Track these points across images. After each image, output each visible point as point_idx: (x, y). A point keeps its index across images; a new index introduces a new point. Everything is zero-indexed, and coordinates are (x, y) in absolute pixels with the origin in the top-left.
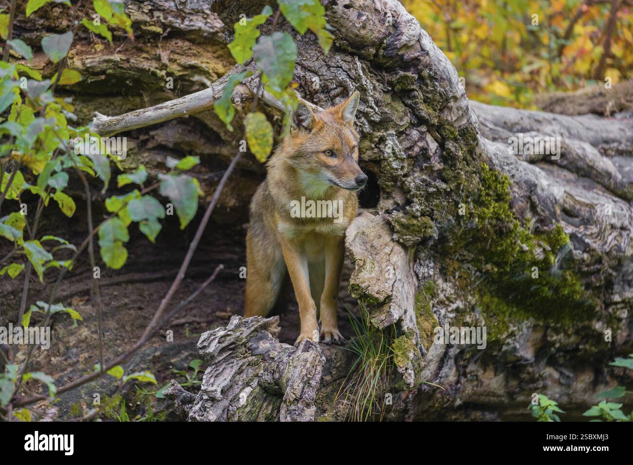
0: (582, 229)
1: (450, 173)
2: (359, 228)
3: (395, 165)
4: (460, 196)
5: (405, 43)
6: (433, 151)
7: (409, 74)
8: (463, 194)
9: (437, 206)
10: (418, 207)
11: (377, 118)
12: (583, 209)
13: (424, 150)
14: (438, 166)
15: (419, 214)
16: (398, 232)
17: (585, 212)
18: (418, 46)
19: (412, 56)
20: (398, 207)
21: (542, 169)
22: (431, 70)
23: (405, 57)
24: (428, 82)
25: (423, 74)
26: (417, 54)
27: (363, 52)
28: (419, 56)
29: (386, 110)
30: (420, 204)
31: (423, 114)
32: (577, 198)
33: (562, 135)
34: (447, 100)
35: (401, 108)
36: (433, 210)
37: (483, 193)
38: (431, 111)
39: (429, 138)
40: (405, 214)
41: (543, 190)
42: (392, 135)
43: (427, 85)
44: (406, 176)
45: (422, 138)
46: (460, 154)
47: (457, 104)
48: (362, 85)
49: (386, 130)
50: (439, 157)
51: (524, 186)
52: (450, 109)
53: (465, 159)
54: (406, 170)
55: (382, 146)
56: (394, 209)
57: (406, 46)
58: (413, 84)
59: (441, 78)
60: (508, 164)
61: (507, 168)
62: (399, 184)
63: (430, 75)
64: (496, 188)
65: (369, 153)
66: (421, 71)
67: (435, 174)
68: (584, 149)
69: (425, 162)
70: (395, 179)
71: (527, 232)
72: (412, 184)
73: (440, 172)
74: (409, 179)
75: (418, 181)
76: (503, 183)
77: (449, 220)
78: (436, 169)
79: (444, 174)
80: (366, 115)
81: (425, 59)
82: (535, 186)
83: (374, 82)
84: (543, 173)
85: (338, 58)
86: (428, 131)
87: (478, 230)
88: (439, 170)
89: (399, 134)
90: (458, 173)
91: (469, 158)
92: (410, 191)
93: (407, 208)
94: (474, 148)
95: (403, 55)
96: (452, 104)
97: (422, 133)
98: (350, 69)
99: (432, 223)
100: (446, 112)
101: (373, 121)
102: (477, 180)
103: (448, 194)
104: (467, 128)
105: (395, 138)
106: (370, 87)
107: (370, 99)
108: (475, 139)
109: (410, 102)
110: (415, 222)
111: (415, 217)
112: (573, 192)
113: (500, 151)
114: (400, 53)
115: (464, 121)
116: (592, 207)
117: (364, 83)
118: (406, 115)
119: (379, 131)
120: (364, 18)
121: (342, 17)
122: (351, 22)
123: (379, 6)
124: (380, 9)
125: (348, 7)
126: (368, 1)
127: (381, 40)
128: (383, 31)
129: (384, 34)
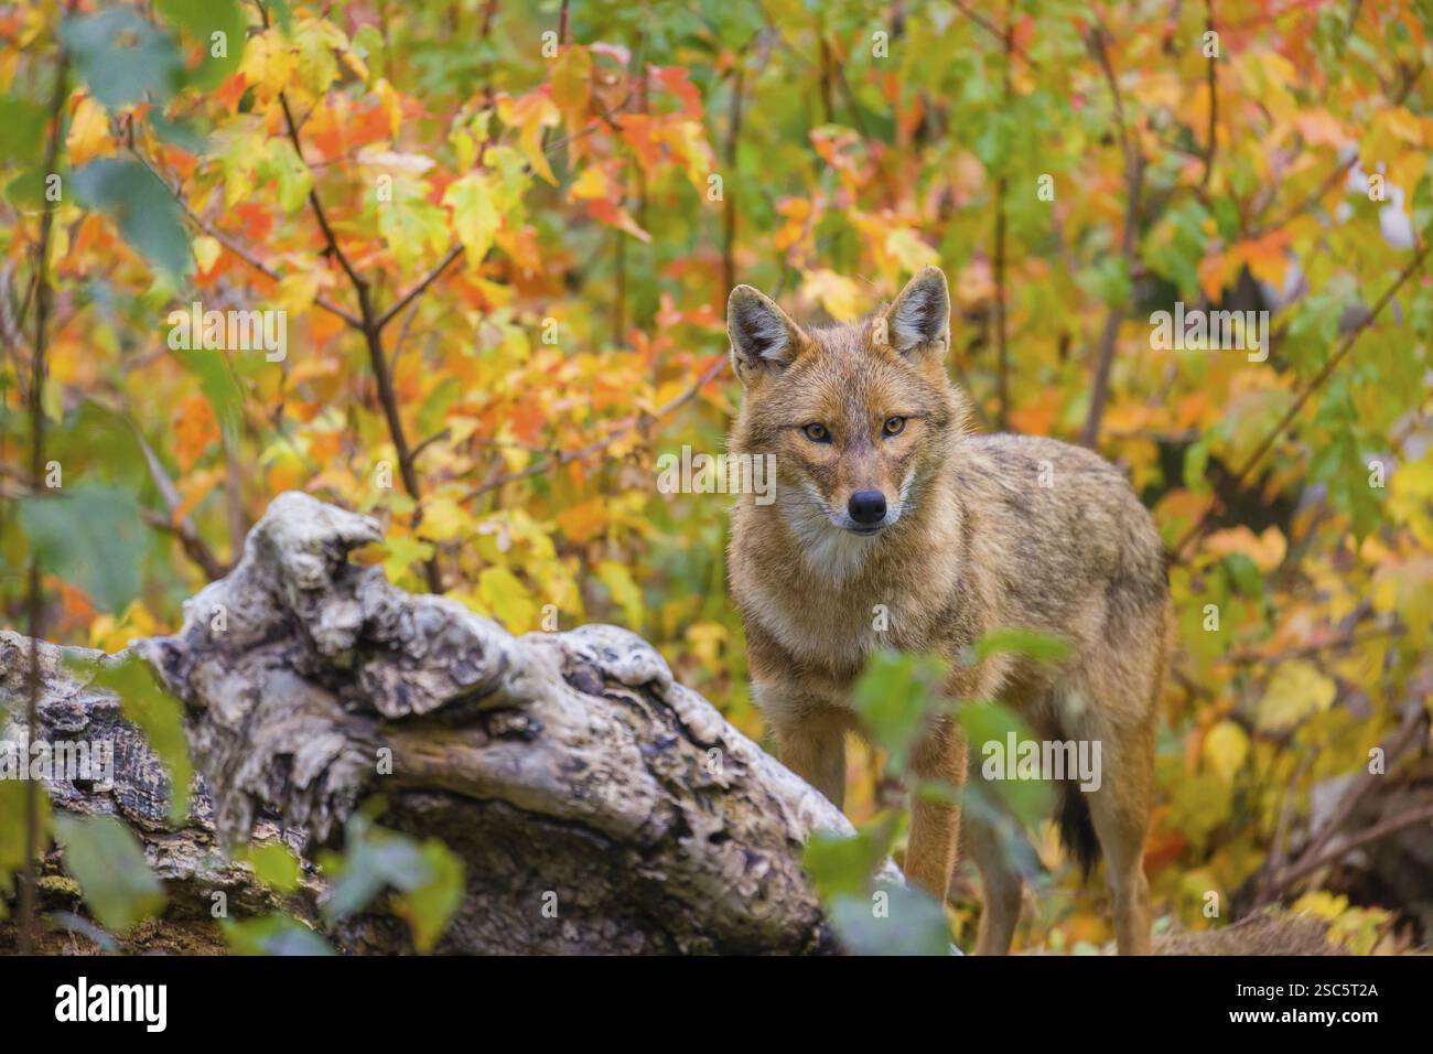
120: (762, 868)
121: (703, 870)
122: (726, 881)
123: (797, 829)
124: (799, 837)
125: (717, 838)
126: (768, 820)
127: (806, 930)
128: (813, 901)
129: (817, 910)
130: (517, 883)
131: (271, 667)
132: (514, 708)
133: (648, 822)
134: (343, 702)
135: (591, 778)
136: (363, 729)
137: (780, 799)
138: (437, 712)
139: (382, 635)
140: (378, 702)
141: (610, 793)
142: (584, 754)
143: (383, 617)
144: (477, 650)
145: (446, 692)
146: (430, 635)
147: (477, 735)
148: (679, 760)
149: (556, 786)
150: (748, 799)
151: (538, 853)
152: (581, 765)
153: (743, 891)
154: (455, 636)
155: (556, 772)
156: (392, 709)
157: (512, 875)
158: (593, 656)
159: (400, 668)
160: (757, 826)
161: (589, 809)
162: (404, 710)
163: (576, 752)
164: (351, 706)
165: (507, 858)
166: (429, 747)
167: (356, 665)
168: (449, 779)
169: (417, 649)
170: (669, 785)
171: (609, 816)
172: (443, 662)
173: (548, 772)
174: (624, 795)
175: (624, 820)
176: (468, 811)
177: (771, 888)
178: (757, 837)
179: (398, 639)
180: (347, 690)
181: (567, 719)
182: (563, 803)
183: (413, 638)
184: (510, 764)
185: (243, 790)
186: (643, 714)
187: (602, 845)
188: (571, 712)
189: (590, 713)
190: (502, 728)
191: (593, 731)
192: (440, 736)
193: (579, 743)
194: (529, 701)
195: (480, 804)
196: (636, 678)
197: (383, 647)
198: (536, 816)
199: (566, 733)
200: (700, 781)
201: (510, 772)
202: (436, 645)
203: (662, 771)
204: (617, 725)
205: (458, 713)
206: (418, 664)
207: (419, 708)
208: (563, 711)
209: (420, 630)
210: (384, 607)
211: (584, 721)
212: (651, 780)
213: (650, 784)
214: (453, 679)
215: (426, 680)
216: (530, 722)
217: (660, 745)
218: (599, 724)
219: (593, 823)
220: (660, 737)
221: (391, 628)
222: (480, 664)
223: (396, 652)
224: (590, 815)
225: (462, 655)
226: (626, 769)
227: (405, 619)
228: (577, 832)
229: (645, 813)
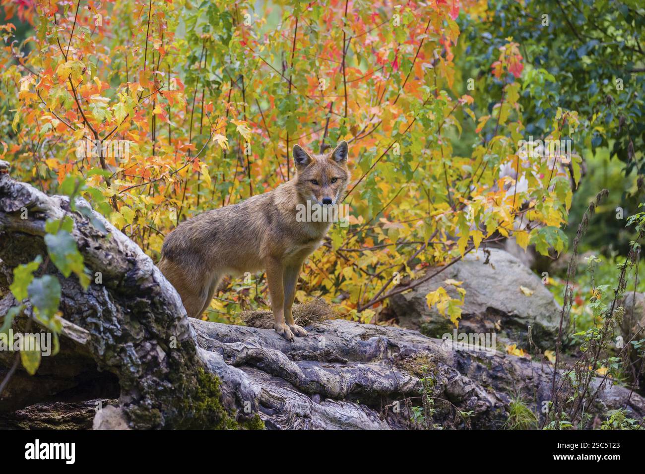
0: (274, 417)
1: (175, 376)
2: (103, 417)
3: (132, 369)
4: (182, 393)
5: (141, 276)
6: (162, 358)
7: (145, 300)
8: (185, 392)
9: (164, 401)
10: (149, 401)
11: (119, 334)
12: (275, 401)
13: (155, 358)
14: (165, 370)
15: (150, 407)
16: (134, 421)
17: (277, 404)
18: (151, 279)
19: (146, 286)
20: (135, 402)
21: (245, 370)
22: (160, 297)
23: (142, 287)
24: (159, 306)
25: (154, 300)
26: (150, 285)
27: (109, 283)
28: (152, 286)
29: (126, 327)
30: (151, 399)
31: (155, 330)
32: (271, 393)
33: (260, 344)
34: (173, 320)
35: (137, 326)
36: (161, 404)
37: (200, 391)
38: (160, 328)
39: (159, 349)
40: (139, 406)
41: (245, 388)
42: (130, 346)
43: (158, 309)
44: (141, 377)
45: (153, 348)
46: (182, 361)
47: (181, 323)
48: (108, 308)
49: (126, 342)
50: (167, 363)
51: (231, 385)
52: (175, 327)
53: (186, 365)
54: (140, 373)
55: (123, 355)
56: (131, 403)
57: (142, 279)
58: (147, 307)
59: (169, 303)
60: (219, 368)
61: (218, 371)
62: (135, 384)
63: (160, 300)
64: (209, 387)
65: (113, 360)
66: (153, 297)
67: (163, 376)
68: (277, 355)
69: (155, 367)
70: (132, 380)
71: (232, 420)
72: (145, 384)
73: (167, 375)
74: (143, 380)
75: (150, 382)
76: (215, 382)
77: (174, 412)
78: (164, 372)
79: (170, 376)
80: (111, 331)
81: (156, 289)
82: (240, 384)
83: (117, 306)
84: (246, 375)
86: (158, 344)
87: (195, 419)
88: (166, 373)
89: (136, 346)
90: (181, 376)
91: (189, 364)
92: (144, 389)
93: (141, 402)
94: (193, 357)
95: (140, 286)
96: (176, 323)
97: (153, 345)
98: (99, 296)
99: (160, 414)
100: (172, 329)
101: (116, 336)
102: (195, 380)
103: (172, 392)
104: (188, 341)
105: (133, 348)
106: (114, 309)
107: (114, 319)
108: (194, 350)
109: (144, 321)
110: (147, 413)
111: (147, 409)
112: (268, 389)
113: (213, 358)
114: (137, 284)
115: (186, 336)
116: (282, 400)
117: (110, 306)
118: (141, 331)
119: (120, 343)
120: (110, 257)
121: (93, 256)
122: (100, 260)
123: (121, 248)
124: (122, 250)
125: (98, 248)
126: (114, 245)
127: (123, 274)
128: (125, 267)
129: (125, 269)
132: (41, 211)
133: (77, 243)
137: (118, 240)
138: (19, 211)
139: (6, 191)
140: (5, 208)
143: (6, 186)
144: (29, 195)
145: (21, 206)
146: (18, 191)
147: (31, 218)
148: (88, 228)
150: (108, 240)
153: (105, 263)
154: (24, 192)
156: (8, 210)
159: (10, 200)
160: (110, 247)
162: (11, 210)
168: (24, 229)
169: (15, 195)
170: (85, 234)
172: (21, 198)
176: (30, 238)
177: (112, 262)
178: (109, 249)
179: (10, 192)
181: (57, 215)
183: (14, 192)
184: (40, 226)
186: (80, 216)
188: (58, 213)
190: (38, 217)
194: (46, 210)
195: (34, 236)
196: (80, 207)
197: (6, 194)
199: (54, 219)
200: (93, 234)
202: (20, 194)
203: (83, 230)
206: (15, 199)
207: (14, 210)
208: (56, 213)
209: (16, 190)
210: (7, 184)
211: (62, 216)
213: (78, 233)
214: (24, 203)
215: (17, 203)
216: (46, 215)
217: (83, 224)
221: (8, 189)
222: (30, 199)
223: (9, 195)
225: (26, 196)
227: (12, 187)
229: (77, 240)
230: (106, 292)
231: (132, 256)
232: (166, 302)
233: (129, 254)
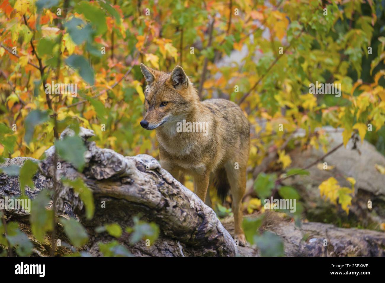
5: (210, 229)
7: (212, 250)
18: (216, 230)
19: (214, 237)
22: (224, 246)
23: (209, 239)
25: (219, 249)
26: (216, 236)
27: (182, 237)
28: (218, 237)
57: (210, 231)
63: (224, 250)
66: (218, 247)
81: (221, 239)
85: (166, 243)
95: (208, 237)
98: (175, 251)
114: (206, 236)
120: (185, 214)
121: (172, 215)
122: (177, 217)
124: (193, 206)
125: (175, 207)
126: (186, 202)
127: (195, 229)
128: (196, 221)
129: (197, 224)
130: (126, 219)
131: (68, 167)
132: (128, 176)
133: (159, 204)
134: (86, 176)
135: (146, 193)
136: (92, 182)
137: (188, 196)
138: (110, 178)
139: (96, 159)
140: (96, 176)
141: (150, 196)
142: (144, 187)
143: (97, 155)
144: (120, 163)
145: (112, 173)
146: (108, 159)
147: (119, 183)
148: (165, 188)
149: (138, 195)
150: (181, 197)
151: (131, 211)
152: (143, 190)
153: (181, 219)
154: (115, 160)
155: (138, 192)
156: (99, 177)
157: (125, 216)
158: (143, 162)
159: (101, 167)
160: (183, 203)
161: (145, 201)
162: (102, 178)
163: (142, 187)
164: (88, 177)
165: (124, 213)
166: (107, 186)
167: (90, 167)
168: (112, 194)
169: (105, 163)
170: (163, 194)
171: (150, 202)
172: (112, 166)
173: (136, 192)
174: (153, 197)
175: (153, 203)
176: (116, 201)
177: (187, 218)
178: (183, 206)
179: (100, 160)
180: (87, 173)
181: (139, 179)
182: (139, 199)
183: (104, 160)
184: (127, 190)
185: (61, 198)
186: (156, 177)
187: (148, 209)
188: (140, 177)
189: (144, 177)
190: (125, 181)
191: (146, 181)
192: (110, 184)
193: (142, 185)
194: (131, 175)
195: (118, 200)
196: (153, 168)
197: (97, 162)
198: (132, 203)
199: (140, 182)
200: (170, 193)
201: (127, 192)
202: (110, 162)
203: (162, 191)
204: (151, 180)
205: (115, 178)
206: (105, 166)
207: (106, 177)
208: (139, 177)
209: (106, 158)
210: (97, 153)
211: (143, 179)
212: (160, 193)
213: (159, 194)
214: (114, 170)
215: (107, 170)
216: (131, 180)
217: (161, 184)
218: (147, 180)
219: (146, 204)
220: (160, 182)
221: (99, 158)
222: (121, 166)
223: (100, 163)
224: (145, 202)
225: (116, 164)
226: (154, 191)
227: (102, 155)
228: (142, 206)
229: (159, 201)
230: (180, 247)
231: (201, 210)
232: (228, 251)
233: (198, 209)
